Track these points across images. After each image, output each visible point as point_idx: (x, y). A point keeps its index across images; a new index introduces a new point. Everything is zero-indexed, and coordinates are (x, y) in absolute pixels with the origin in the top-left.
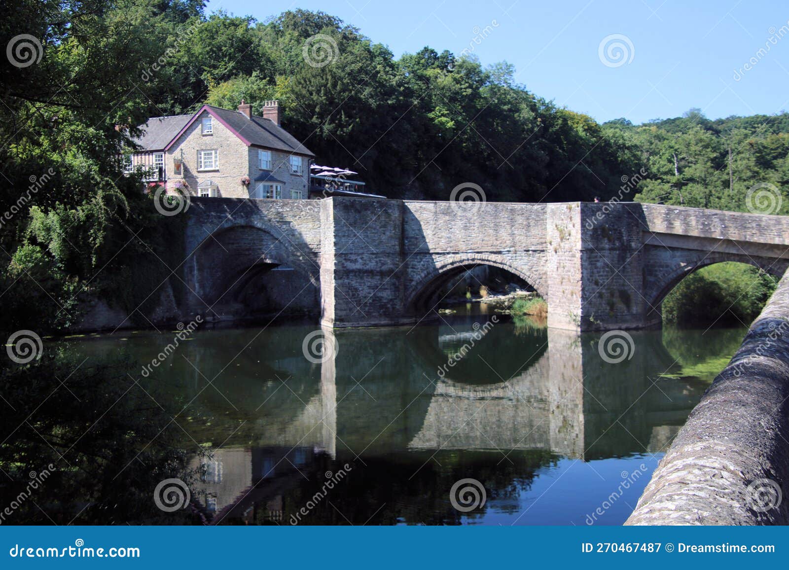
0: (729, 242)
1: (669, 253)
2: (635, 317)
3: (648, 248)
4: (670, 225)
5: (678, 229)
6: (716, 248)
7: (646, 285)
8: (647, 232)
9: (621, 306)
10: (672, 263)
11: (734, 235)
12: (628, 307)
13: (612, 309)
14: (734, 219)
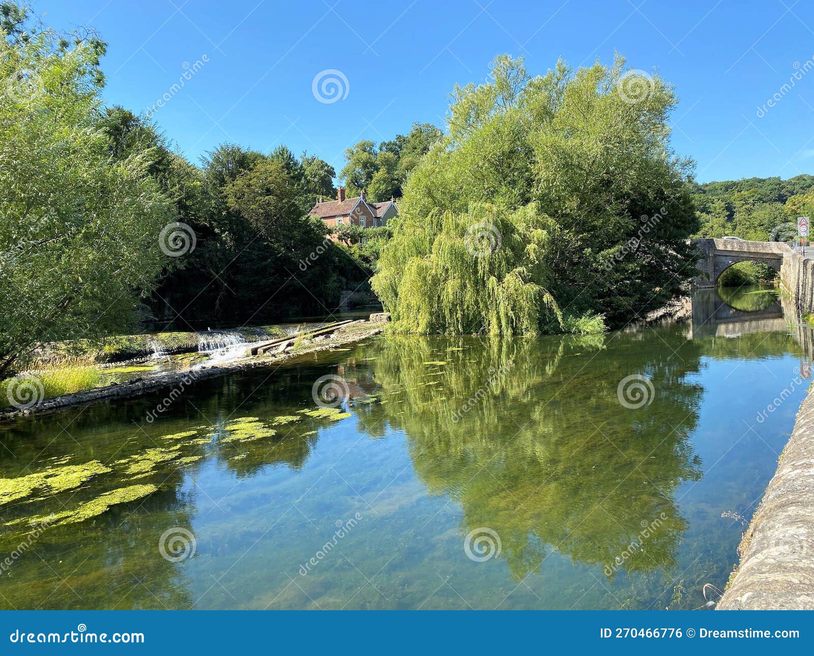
0: (750, 253)
1: (724, 258)
2: (712, 283)
3: (715, 256)
4: (726, 246)
5: (729, 248)
6: (745, 255)
7: (715, 270)
8: (715, 249)
9: (706, 278)
10: (726, 261)
11: (752, 250)
12: (709, 279)
13: (702, 280)
14: (752, 243)
